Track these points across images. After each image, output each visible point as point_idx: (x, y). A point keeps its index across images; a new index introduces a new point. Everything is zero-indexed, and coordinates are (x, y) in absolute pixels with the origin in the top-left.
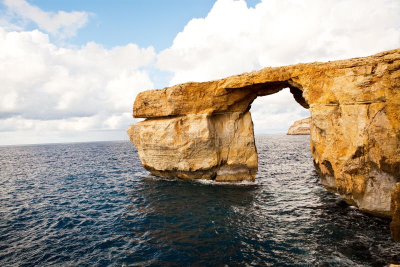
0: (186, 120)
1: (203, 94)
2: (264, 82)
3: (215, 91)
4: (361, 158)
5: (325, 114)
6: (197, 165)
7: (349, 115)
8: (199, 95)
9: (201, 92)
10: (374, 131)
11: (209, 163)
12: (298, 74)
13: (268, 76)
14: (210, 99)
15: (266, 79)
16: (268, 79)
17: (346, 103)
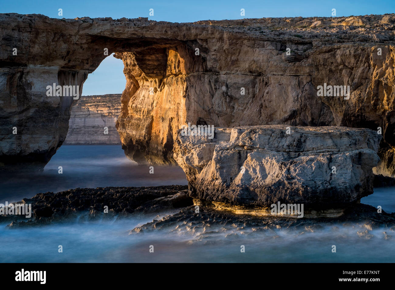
0: (28, 72)
1: (58, 37)
2: (158, 37)
3: (75, 36)
4: (292, 121)
5: (243, 82)
6: (31, 145)
7: (280, 85)
8: (52, 38)
9: (55, 34)
10: (307, 98)
11: (48, 142)
12: (208, 36)
13: (166, 31)
14: (64, 46)
15: (161, 34)
16: (164, 35)
17: (274, 73)
